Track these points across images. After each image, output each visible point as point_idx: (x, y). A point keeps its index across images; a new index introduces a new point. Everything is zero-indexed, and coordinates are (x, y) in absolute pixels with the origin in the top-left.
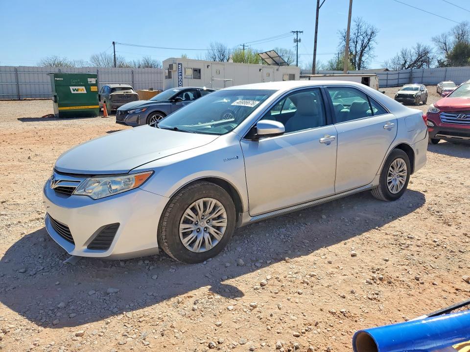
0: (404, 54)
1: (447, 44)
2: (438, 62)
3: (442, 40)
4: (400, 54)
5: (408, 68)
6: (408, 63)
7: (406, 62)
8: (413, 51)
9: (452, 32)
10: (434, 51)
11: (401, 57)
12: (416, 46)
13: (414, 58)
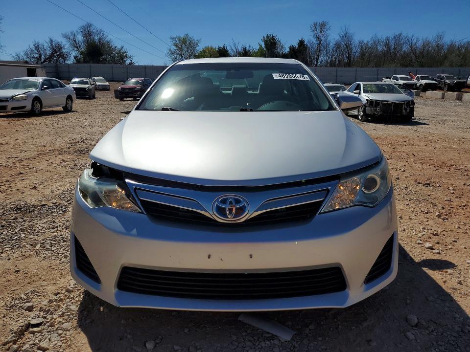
0: (37, 48)
1: (77, 42)
2: (75, 58)
3: (72, 38)
4: (32, 47)
5: (44, 61)
6: (43, 57)
7: (40, 56)
8: (46, 45)
9: (79, 31)
10: (66, 47)
11: (34, 49)
12: (48, 40)
13: (48, 52)
